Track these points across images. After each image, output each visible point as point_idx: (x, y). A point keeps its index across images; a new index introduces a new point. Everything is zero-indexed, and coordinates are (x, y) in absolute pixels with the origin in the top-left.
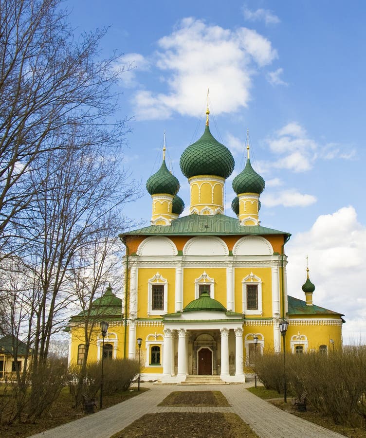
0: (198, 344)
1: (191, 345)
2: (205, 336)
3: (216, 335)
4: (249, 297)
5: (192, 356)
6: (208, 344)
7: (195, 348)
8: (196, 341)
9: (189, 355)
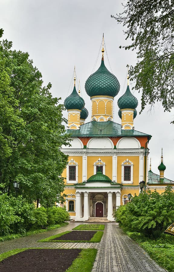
0: (95, 200)
1: (91, 201)
2: (99, 196)
3: (105, 195)
4: (125, 174)
5: (92, 206)
6: (101, 200)
7: (94, 202)
8: (94, 199)
9: (90, 206)
